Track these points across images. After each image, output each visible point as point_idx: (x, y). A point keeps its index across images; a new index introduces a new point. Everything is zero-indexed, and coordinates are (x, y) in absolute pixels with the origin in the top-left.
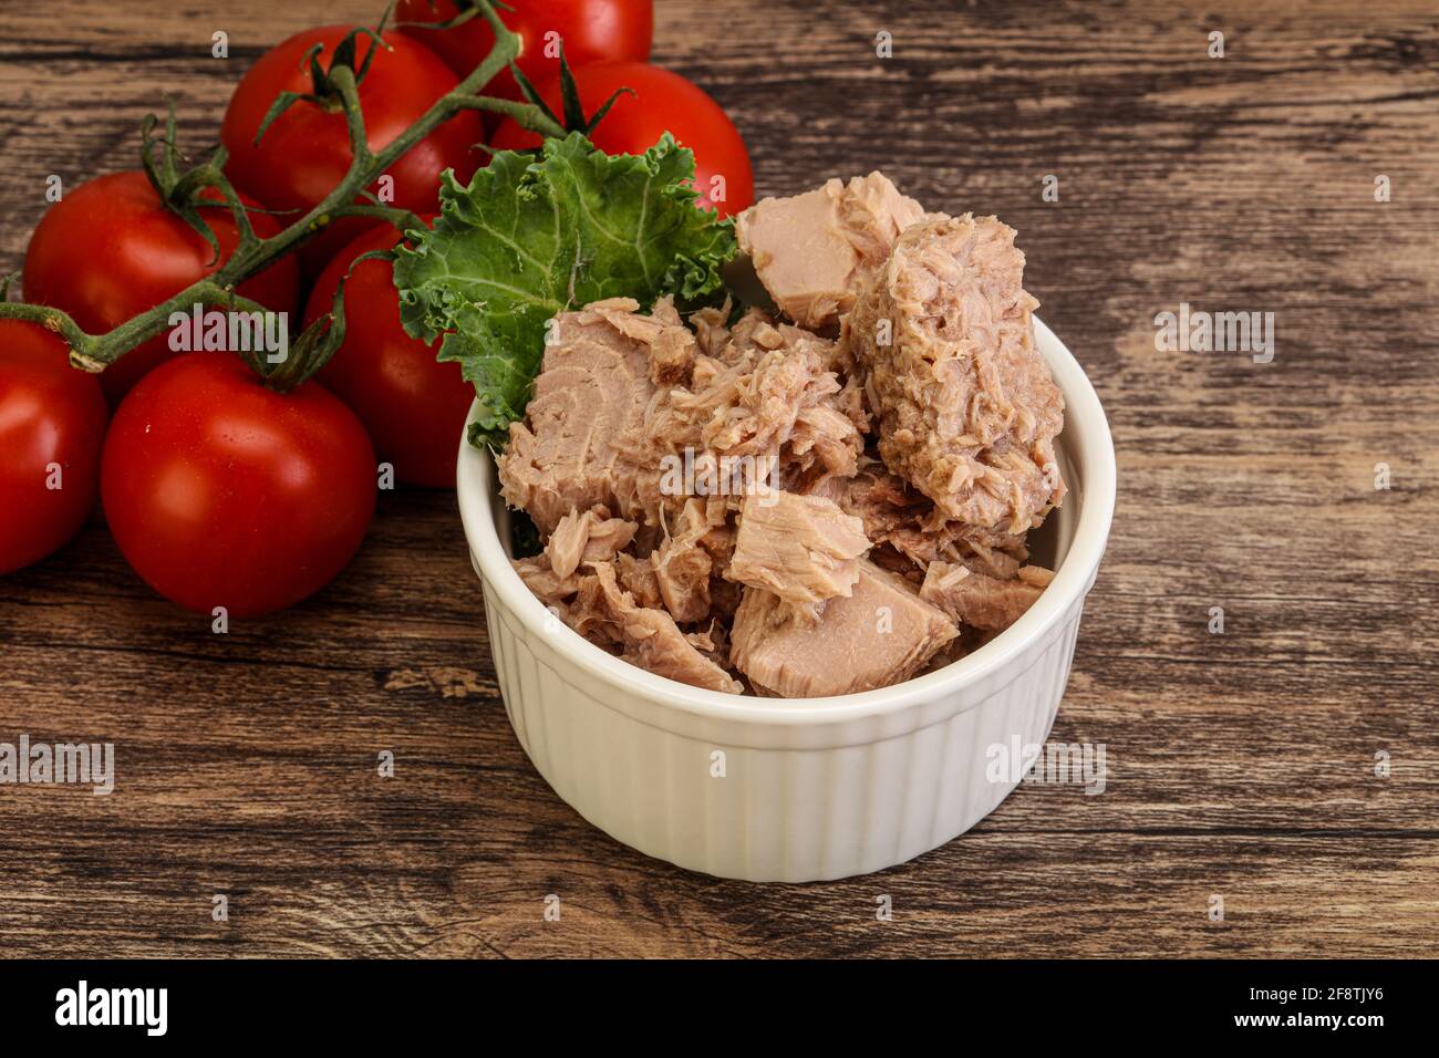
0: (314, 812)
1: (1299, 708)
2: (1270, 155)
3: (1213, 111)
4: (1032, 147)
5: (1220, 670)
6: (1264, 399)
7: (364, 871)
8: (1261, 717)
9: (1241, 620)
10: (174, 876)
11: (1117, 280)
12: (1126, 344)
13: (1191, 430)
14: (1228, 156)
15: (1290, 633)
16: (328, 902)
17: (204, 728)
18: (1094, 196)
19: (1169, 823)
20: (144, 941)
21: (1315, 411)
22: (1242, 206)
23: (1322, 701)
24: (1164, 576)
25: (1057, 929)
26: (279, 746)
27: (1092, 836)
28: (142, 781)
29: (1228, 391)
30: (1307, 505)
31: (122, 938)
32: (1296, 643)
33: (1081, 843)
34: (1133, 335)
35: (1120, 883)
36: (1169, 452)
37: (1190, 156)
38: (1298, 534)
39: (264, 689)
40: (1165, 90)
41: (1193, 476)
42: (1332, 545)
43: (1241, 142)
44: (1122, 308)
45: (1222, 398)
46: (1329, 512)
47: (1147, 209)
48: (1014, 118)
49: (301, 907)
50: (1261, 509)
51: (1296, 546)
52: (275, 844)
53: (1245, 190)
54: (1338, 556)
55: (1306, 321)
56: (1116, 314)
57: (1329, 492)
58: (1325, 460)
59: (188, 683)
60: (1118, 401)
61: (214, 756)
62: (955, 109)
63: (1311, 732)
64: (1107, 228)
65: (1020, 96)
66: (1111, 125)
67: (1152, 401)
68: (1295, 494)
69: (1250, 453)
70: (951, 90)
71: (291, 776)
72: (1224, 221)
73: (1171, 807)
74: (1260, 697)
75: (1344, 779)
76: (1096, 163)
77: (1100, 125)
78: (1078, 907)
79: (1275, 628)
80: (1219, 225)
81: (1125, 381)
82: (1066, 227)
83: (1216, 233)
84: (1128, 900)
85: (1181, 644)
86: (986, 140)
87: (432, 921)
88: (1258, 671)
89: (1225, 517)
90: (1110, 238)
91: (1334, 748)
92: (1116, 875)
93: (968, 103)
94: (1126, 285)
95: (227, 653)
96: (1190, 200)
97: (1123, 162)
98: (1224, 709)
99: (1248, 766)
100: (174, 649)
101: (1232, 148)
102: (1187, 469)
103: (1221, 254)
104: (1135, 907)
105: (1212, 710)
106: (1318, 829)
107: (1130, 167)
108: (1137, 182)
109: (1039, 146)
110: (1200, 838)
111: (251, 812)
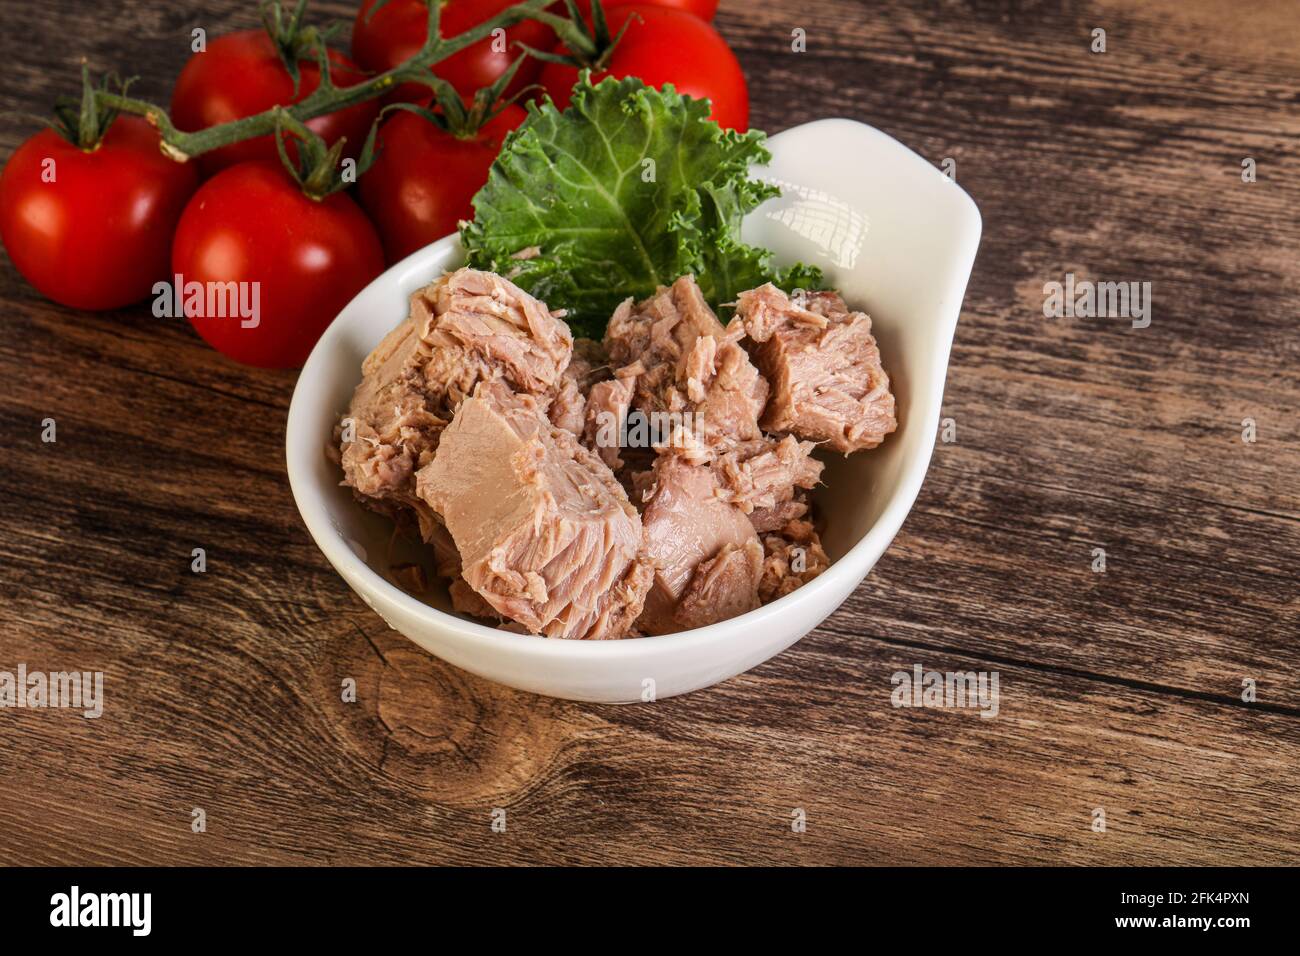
0: (271, 516)
1: (1051, 572)
2: (1197, 165)
3: (1165, 126)
4: (1009, 131)
5: (999, 535)
6: (1118, 343)
7: (290, 563)
8: (1017, 574)
9: (1031, 501)
10: (152, 541)
11: (1036, 239)
12: (1025, 287)
13: (1049, 357)
14: (1163, 160)
15: (1066, 517)
16: (256, 579)
17: (215, 444)
18: (1044, 175)
19: (914, 638)
20: (113, 581)
21: (1154, 358)
22: (1159, 200)
23: (1071, 570)
24: (983, 459)
25: (793, 697)
26: (263, 467)
27: (849, 637)
28: (155, 473)
29: (1092, 333)
30: (1119, 426)
31: (99, 577)
32: (1068, 525)
33: (838, 640)
34: (1032, 281)
35: (856, 674)
36: (1025, 371)
37: (1132, 157)
38: (1103, 446)
39: (269, 425)
40: (1133, 105)
41: (1038, 391)
42: (1127, 459)
43: (1177, 152)
44: (1032, 260)
45: (1084, 338)
46: (1135, 434)
47: (1082, 190)
48: (1004, 108)
49: (235, 579)
50: (1081, 423)
51: (1098, 455)
52: (234, 533)
53: (1166, 187)
54: (1128, 467)
55: (1175, 292)
56: (1025, 263)
57: (1140, 419)
58: (1147, 395)
59: (215, 411)
60: (1001, 328)
61: (213, 464)
62: (959, 96)
63: (1052, 591)
64: (1043, 200)
65: (1015, 93)
66: (1078, 125)
67: (1028, 331)
68: (1113, 416)
69: (1090, 381)
70: (962, 81)
71: (264, 488)
72: (1140, 208)
73: (919, 626)
74: (1024, 559)
75: (1064, 630)
76: (1054, 151)
77: (1069, 123)
78: (816, 685)
79: (1055, 512)
80: (1135, 210)
81: (1013, 314)
82: (1012, 194)
83: (1131, 216)
84: (858, 688)
85: (977, 511)
86: (975, 120)
87: (326, 607)
88: (1029, 540)
89: (1050, 425)
90: (1043, 207)
91: (1065, 605)
92: (855, 668)
93: (971, 93)
94: (1042, 244)
95: (252, 395)
96: (1119, 189)
97: (1078, 153)
98: (991, 563)
99: (992, 608)
100: (215, 386)
101: (1169, 156)
102: (1035, 385)
103: (1127, 232)
104: (861, 692)
105: (981, 562)
106: (1028, 661)
107: (1081, 158)
108: (1083, 170)
109: (1015, 132)
110: (932, 652)
111: (226, 508)
